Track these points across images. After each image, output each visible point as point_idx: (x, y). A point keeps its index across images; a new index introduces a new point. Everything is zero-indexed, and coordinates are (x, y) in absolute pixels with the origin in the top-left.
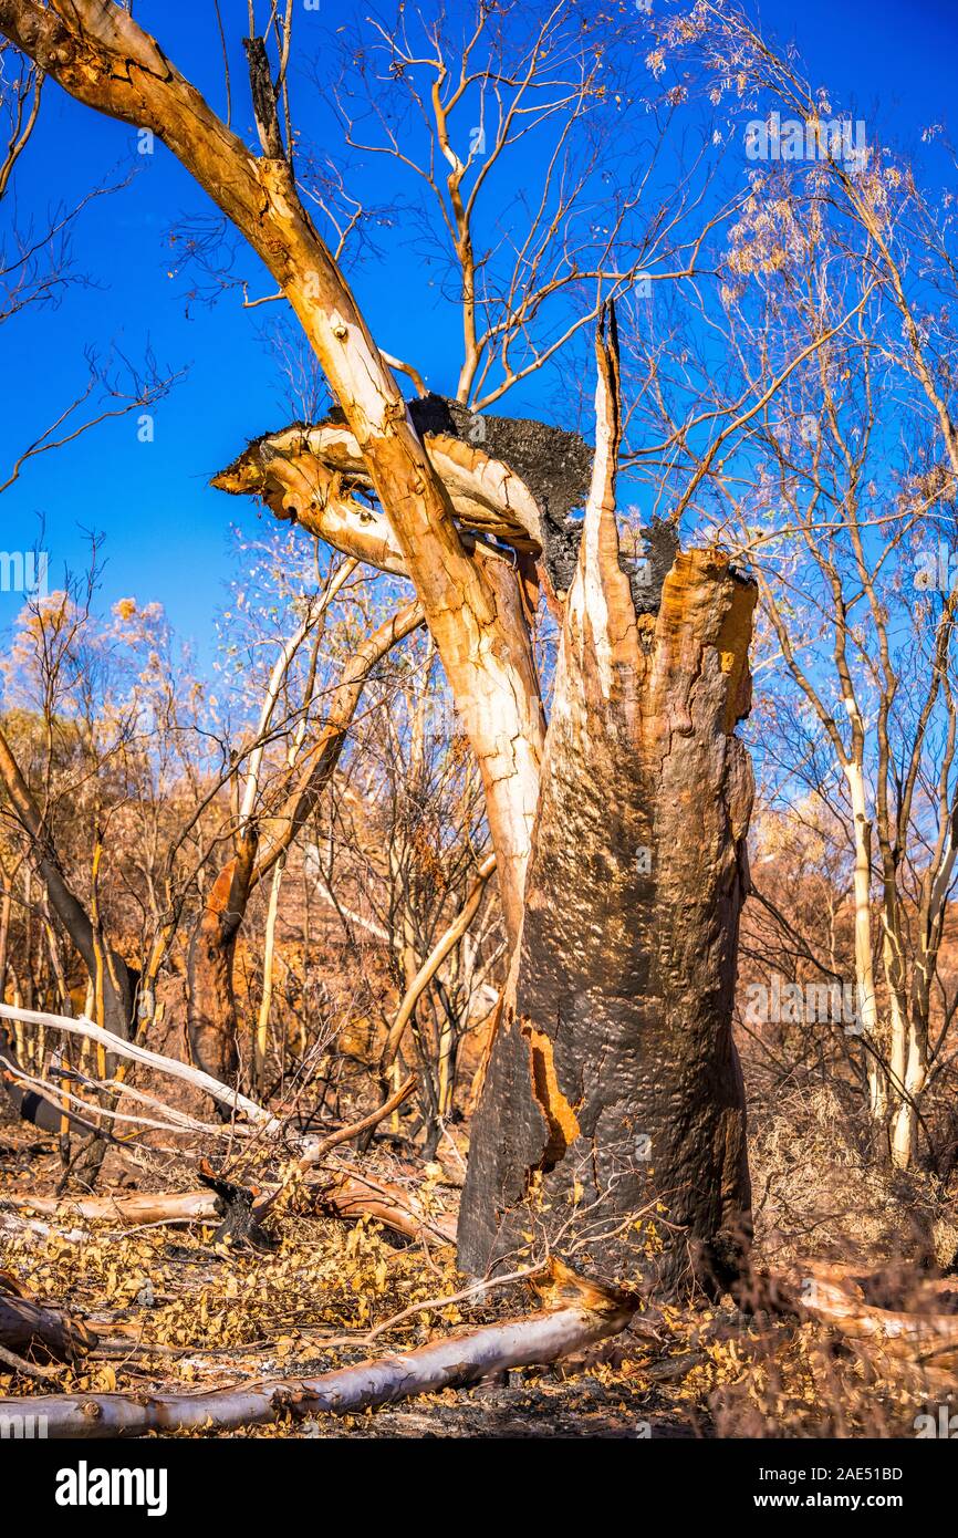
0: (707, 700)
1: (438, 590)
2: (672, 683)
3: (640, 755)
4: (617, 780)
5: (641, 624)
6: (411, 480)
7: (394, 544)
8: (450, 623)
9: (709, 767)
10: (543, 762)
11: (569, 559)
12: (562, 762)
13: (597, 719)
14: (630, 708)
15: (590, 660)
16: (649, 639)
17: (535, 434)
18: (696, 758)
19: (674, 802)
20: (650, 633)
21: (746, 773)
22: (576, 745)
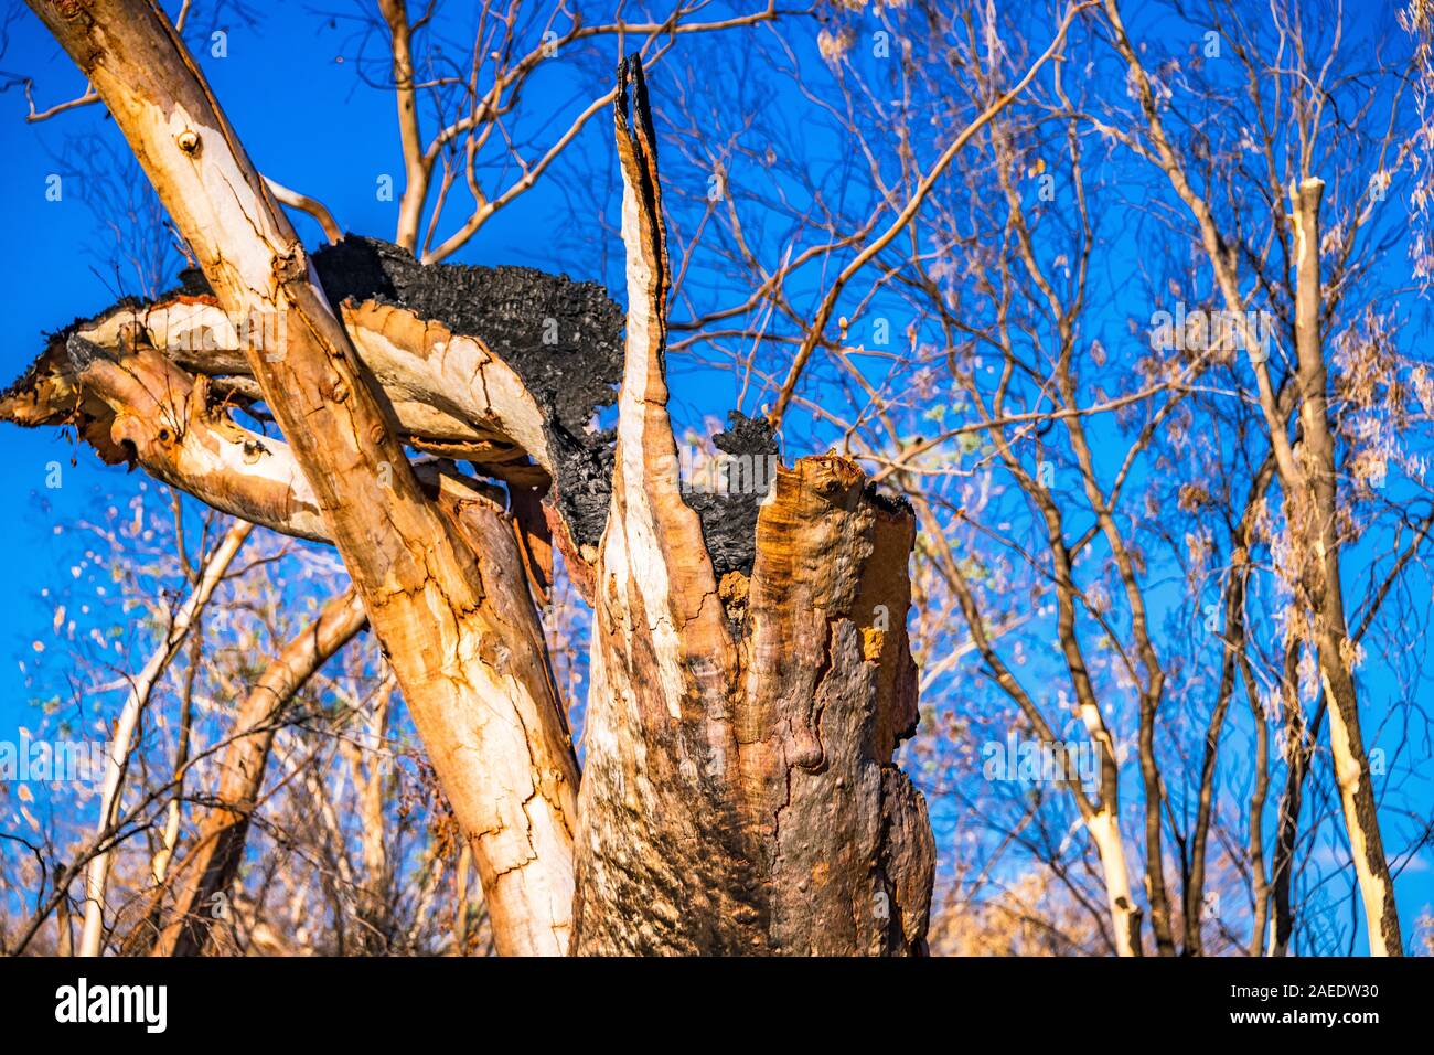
0: (844, 710)
1: (382, 561)
2: (785, 684)
3: (739, 809)
4: (703, 855)
5: (724, 590)
6: (324, 380)
7: (304, 490)
8: (407, 613)
9: (856, 821)
10: (578, 835)
11: (598, 491)
12: (609, 832)
13: (662, 755)
14: (716, 731)
15: (643, 656)
16: (740, 614)
17: (527, 289)
18: (833, 807)
19: (802, 884)
20: (742, 604)
21: (919, 829)
22: (632, 801)
